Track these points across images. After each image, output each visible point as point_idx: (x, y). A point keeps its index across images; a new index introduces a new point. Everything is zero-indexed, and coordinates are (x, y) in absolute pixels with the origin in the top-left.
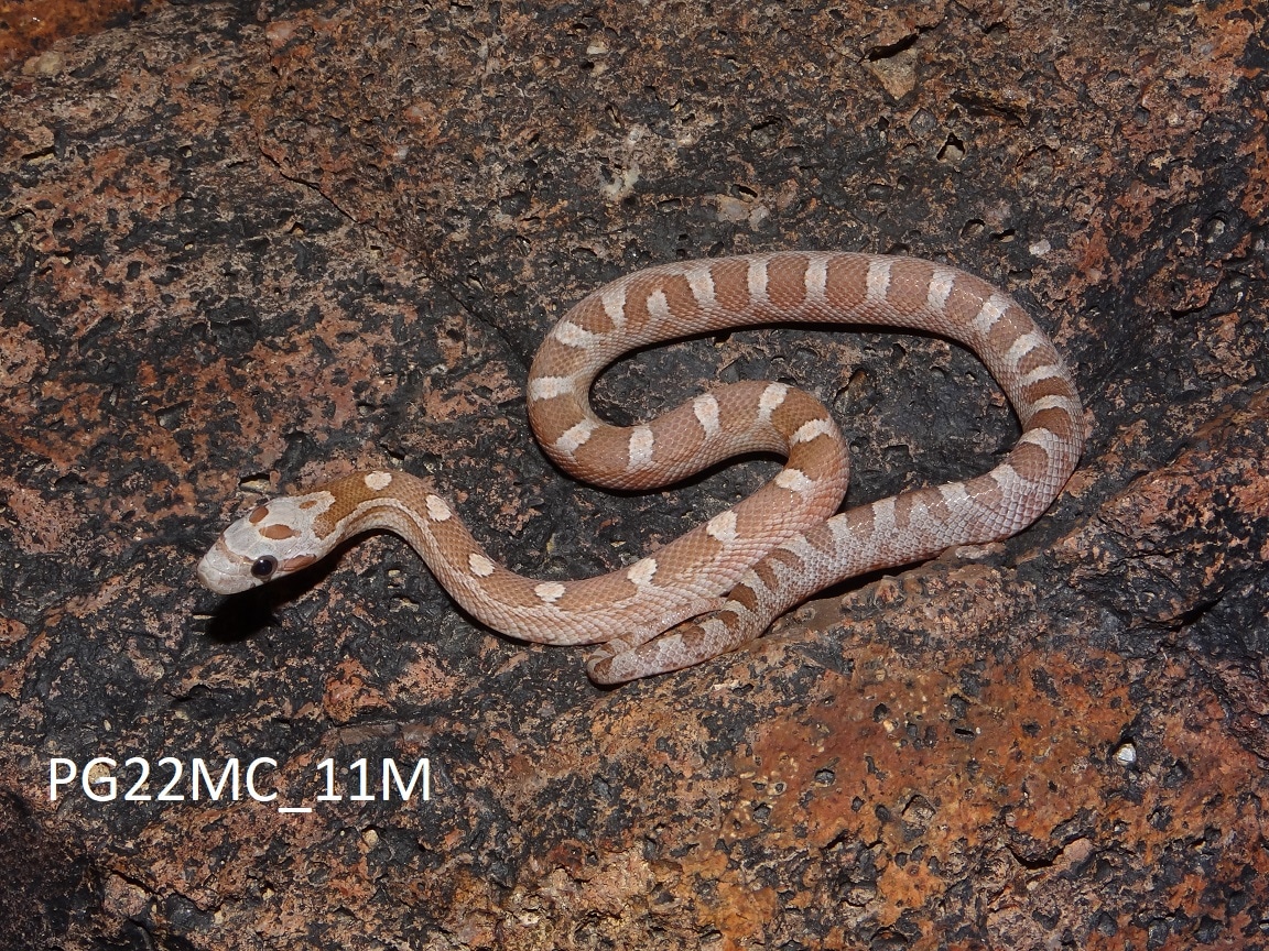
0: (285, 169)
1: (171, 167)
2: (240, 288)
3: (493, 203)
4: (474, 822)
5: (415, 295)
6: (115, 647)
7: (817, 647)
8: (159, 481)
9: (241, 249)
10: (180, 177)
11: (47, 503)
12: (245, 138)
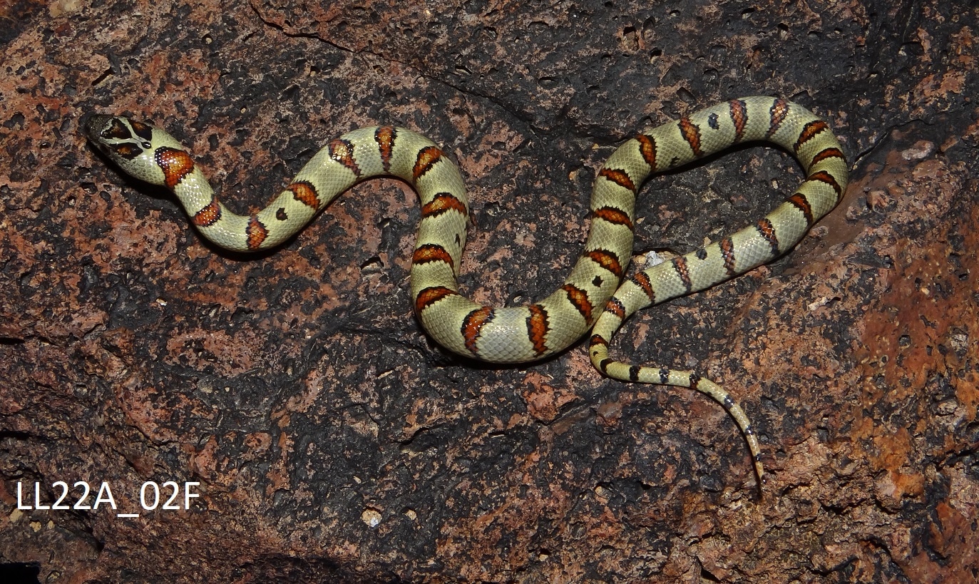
0: (288, 29)
1: (204, 54)
2: (295, 128)
3: (460, 8)
4: (678, 456)
5: (420, 93)
6: (337, 423)
7: (860, 254)
8: (303, 290)
9: (281, 99)
10: (212, 58)
11: (233, 337)
12: (245, 15)
